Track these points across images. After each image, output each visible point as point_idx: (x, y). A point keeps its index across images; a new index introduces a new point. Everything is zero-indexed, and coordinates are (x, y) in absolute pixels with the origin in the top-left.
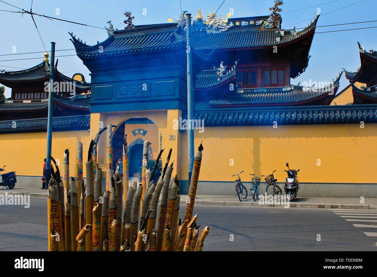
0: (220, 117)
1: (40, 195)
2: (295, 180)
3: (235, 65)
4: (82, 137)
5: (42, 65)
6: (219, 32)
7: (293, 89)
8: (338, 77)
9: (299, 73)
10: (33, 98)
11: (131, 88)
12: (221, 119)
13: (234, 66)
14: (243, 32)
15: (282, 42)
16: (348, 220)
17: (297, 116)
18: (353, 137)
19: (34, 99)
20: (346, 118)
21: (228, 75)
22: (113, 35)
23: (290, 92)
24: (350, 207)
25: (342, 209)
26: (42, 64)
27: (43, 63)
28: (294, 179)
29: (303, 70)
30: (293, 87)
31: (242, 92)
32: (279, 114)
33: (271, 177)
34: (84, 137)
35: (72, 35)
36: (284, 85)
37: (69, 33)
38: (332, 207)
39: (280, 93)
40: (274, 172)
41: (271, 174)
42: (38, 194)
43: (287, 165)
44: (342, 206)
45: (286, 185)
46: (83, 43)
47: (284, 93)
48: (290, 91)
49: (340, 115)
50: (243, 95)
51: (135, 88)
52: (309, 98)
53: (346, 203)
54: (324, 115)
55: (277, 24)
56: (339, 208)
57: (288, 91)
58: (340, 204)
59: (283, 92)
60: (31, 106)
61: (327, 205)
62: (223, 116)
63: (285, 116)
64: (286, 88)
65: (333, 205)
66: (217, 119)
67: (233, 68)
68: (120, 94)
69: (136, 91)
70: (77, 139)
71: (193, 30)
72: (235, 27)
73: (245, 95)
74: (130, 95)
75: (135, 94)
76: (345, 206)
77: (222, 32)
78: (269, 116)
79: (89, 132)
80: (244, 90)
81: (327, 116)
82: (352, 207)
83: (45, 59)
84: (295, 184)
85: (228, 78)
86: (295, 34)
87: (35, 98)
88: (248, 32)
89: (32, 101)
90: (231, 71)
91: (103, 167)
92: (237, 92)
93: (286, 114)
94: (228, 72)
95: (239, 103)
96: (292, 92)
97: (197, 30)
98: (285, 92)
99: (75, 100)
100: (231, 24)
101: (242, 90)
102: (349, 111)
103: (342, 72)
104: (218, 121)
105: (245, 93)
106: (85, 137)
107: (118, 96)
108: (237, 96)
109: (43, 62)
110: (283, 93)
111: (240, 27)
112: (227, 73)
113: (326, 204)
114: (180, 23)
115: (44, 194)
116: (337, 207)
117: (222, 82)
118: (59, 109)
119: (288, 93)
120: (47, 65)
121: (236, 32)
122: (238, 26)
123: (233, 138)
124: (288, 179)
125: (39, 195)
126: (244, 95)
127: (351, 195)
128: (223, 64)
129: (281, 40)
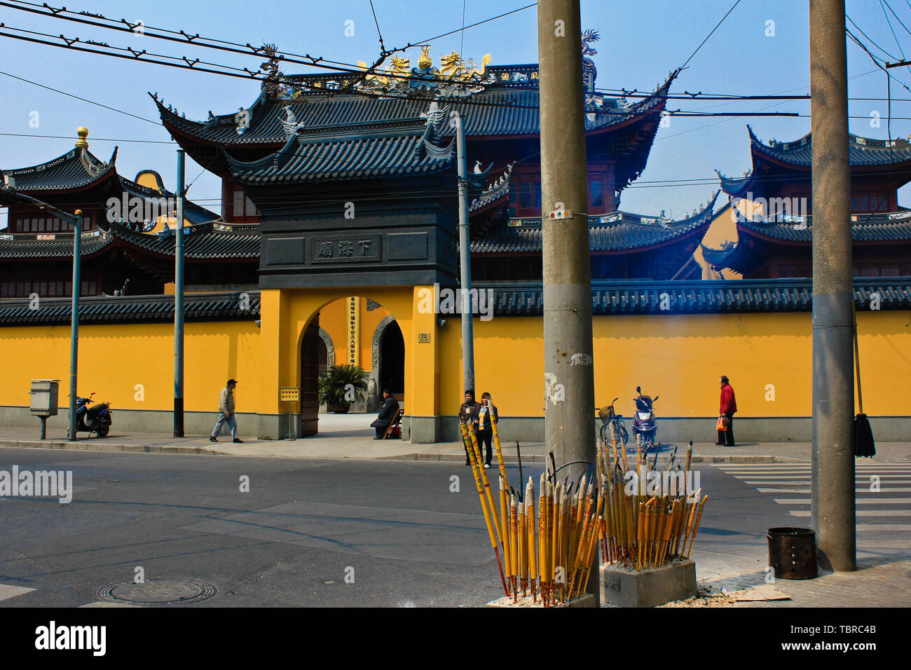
0: (512, 300)
1: (183, 450)
2: (651, 415)
3: (508, 173)
4: (240, 334)
5: (73, 155)
6: (467, 95)
7: (620, 219)
8: (711, 200)
9: (629, 181)
10: (57, 229)
11: (342, 244)
12: (513, 304)
13: (505, 174)
14: (516, 95)
15: (600, 124)
16: (748, 483)
17: (650, 299)
18: (745, 337)
19: (60, 231)
20: (735, 303)
21: (492, 193)
22: (297, 134)
23: (616, 226)
24: (744, 460)
25: (731, 463)
26: (74, 152)
27: (75, 150)
28: (649, 414)
29: (637, 173)
30: (620, 215)
31: (519, 224)
32: (617, 295)
33: (608, 411)
34: (244, 334)
35: (155, 98)
36: (602, 210)
37: (149, 93)
38: (715, 461)
39: (595, 228)
40: (614, 401)
41: (610, 405)
42: (180, 447)
43: (639, 390)
44: (731, 459)
45: (637, 424)
46: (180, 115)
47: (603, 228)
48: (616, 223)
49: (725, 298)
50: (520, 231)
51: (350, 244)
52: (655, 240)
53: (737, 453)
54: (697, 298)
55: (587, 81)
56: (726, 463)
57: (610, 225)
58: (728, 456)
59: (601, 225)
60: (58, 249)
61: (707, 458)
62: (517, 297)
63: (630, 299)
64: (608, 217)
65: (716, 456)
66: (507, 304)
67: (504, 178)
68: (321, 255)
69: (351, 250)
70: (229, 337)
71: (411, 87)
72: (499, 85)
73: (525, 231)
74: (341, 256)
75: (350, 255)
76: (736, 458)
77: (472, 93)
78: (601, 299)
79: (260, 326)
80: (523, 221)
81: (702, 299)
82: (746, 460)
83: (79, 142)
84: (650, 422)
85: (494, 199)
86: (625, 107)
87: (63, 229)
88: (528, 96)
89: (57, 237)
90: (498, 183)
91: (290, 392)
92: (509, 225)
93: (630, 295)
94: (493, 186)
95: (516, 250)
96: (619, 225)
97: (420, 88)
98: (605, 225)
99: (165, 240)
100: (492, 79)
101: (518, 220)
102: (740, 291)
103: (719, 191)
104: (509, 307)
105: (524, 227)
106: (247, 334)
107: (317, 259)
108: (508, 232)
109: (75, 147)
110: (601, 228)
111: (510, 84)
112: (490, 187)
113: (704, 456)
114: (430, 119)
115: (191, 447)
116: (722, 460)
117: (480, 206)
118: (133, 260)
119: (611, 227)
120: (87, 155)
121: (503, 95)
122: (505, 82)
123: (535, 338)
124: (640, 414)
125: (181, 449)
126: (522, 231)
127: (742, 438)
128: (479, 166)
129: (597, 118)
